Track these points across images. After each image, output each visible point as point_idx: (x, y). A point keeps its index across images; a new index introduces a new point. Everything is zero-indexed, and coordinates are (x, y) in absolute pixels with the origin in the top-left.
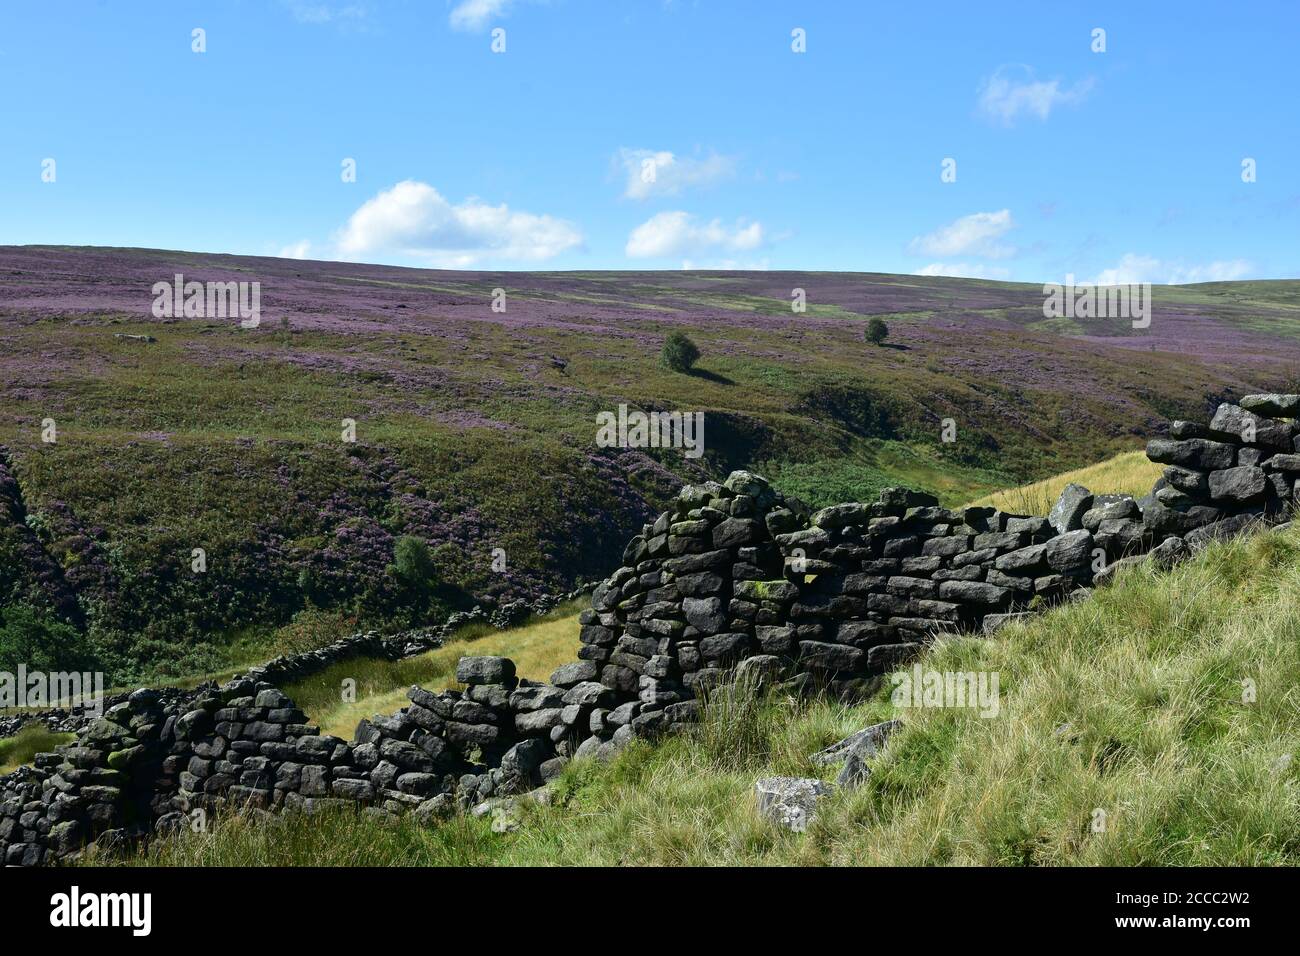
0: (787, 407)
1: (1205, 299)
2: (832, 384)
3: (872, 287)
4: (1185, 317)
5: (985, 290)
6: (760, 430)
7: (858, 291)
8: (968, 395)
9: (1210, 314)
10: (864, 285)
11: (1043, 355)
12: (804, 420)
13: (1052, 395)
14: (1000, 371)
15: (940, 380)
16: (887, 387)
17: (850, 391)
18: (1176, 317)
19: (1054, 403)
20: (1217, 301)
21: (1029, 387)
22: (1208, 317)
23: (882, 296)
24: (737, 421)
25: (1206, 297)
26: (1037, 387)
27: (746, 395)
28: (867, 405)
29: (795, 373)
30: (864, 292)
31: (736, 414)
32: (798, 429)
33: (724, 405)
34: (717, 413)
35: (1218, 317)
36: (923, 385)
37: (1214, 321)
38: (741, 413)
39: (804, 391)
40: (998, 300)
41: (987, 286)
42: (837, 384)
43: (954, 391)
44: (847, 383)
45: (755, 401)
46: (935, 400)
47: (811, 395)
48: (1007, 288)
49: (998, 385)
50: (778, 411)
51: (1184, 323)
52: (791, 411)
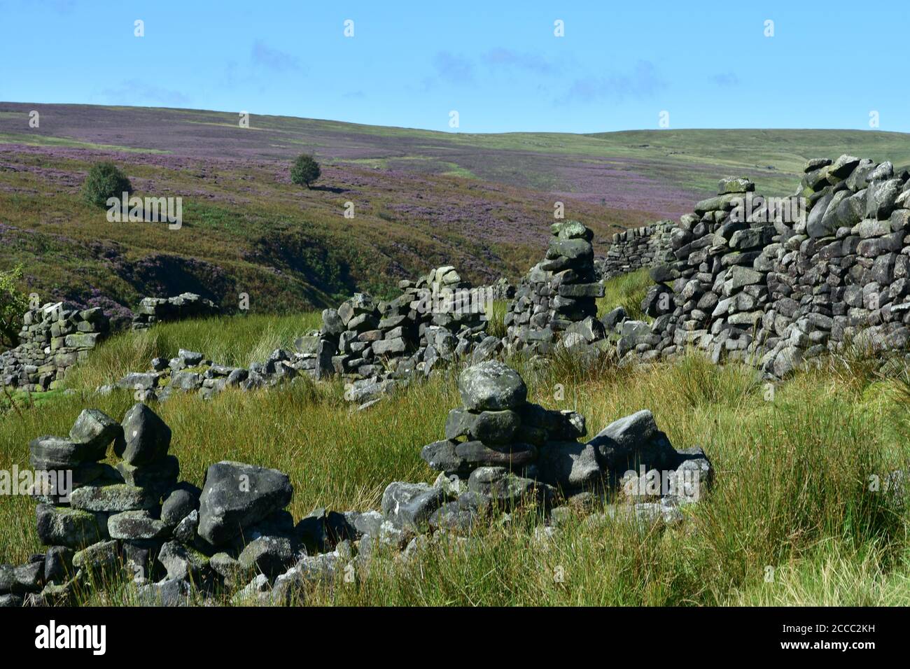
0: (242, 254)
1: (625, 151)
2: (283, 229)
3: (200, 128)
4: (611, 172)
5: (347, 135)
6: (222, 279)
7: (185, 133)
8: (433, 246)
9: (641, 169)
10: (187, 125)
11: (501, 203)
12: (267, 270)
13: (524, 249)
14: (459, 221)
15: (398, 230)
16: (344, 235)
17: (304, 238)
18: (601, 172)
19: (528, 257)
20: (642, 154)
21: (495, 240)
22: (639, 173)
23: (220, 140)
24: (194, 268)
25: (626, 149)
26: (504, 239)
27: (195, 239)
28: (324, 255)
29: (239, 215)
30: (191, 134)
31: (192, 260)
32: (262, 278)
33: (174, 250)
34: (171, 258)
35: (651, 174)
36: (381, 234)
37: (648, 177)
38: (199, 259)
39: (256, 237)
40: (371, 148)
41: (347, 129)
42: (287, 229)
43: (417, 242)
44: (298, 229)
45: (206, 247)
46: (398, 250)
47: (263, 241)
48: (374, 132)
49: (461, 236)
50: (234, 258)
51: (611, 179)
52: (246, 258)
